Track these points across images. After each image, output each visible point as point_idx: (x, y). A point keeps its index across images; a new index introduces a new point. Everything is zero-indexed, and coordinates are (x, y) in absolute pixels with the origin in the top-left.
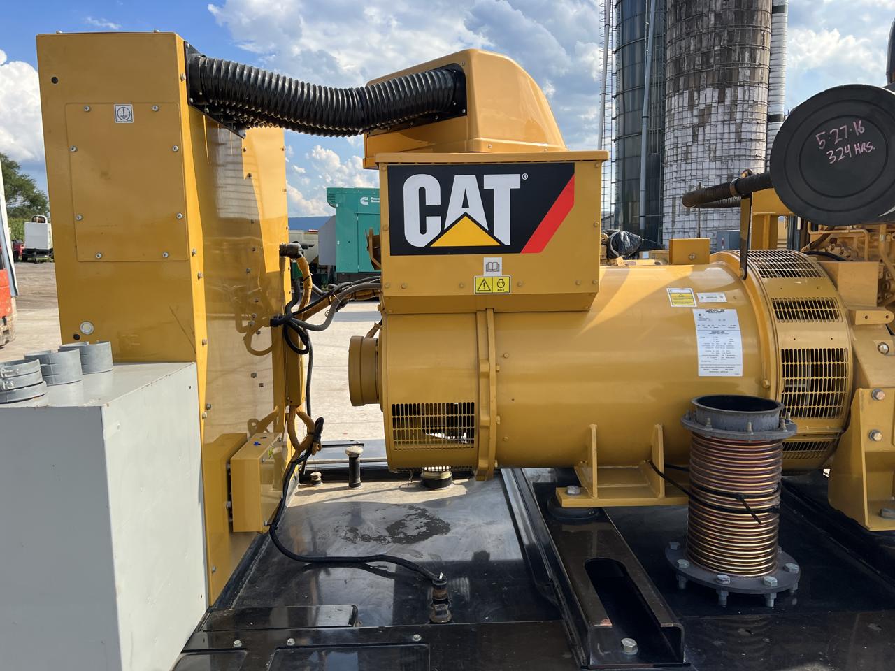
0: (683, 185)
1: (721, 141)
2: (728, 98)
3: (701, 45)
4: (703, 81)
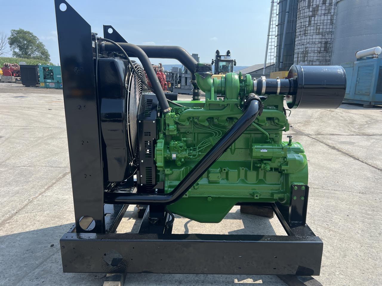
0: (303, 47)
1: (323, 24)
2: (327, 2)
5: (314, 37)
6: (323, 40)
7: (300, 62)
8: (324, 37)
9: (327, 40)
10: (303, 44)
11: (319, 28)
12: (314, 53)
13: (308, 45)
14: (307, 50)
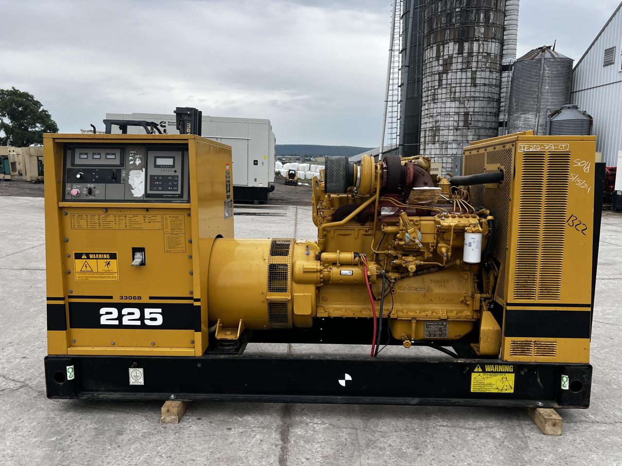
1: (459, 85)
2: (466, 51)
3: (446, 7)
4: (447, 37)
5: (448, 104)
6: (462, 110)
7: (428, 144)
8: (462, 106)
9: (467, 109)
10: (432, 116)
11: (454, 91)
12: (449, 130)
13: (439, 118)
14: (437, 125)
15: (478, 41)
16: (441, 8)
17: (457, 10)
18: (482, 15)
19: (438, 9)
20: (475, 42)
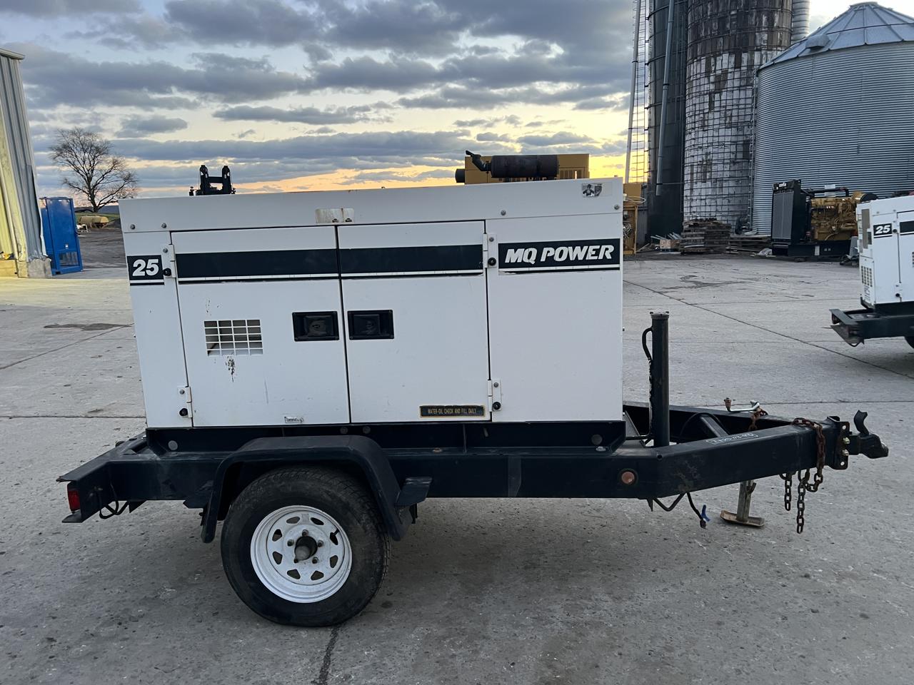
0: (700, 152)
1: (737, 107)
2: (745, 63)
3: (718, 10)
4: (720, 46)
5: (722, 132)
6: (741, 138)
7: (696, 183)
8: (741, 133)
9: (747, 137)
10: (701, 148)
11: (730, 115)
12: (724, 164)
13: (710, 149)
14: (708, 158)
15: (760, 50)
16: (711, 10)
17: (733, 13)
18: (764, 18)
19: (707, 13)
20: (756, 53)
